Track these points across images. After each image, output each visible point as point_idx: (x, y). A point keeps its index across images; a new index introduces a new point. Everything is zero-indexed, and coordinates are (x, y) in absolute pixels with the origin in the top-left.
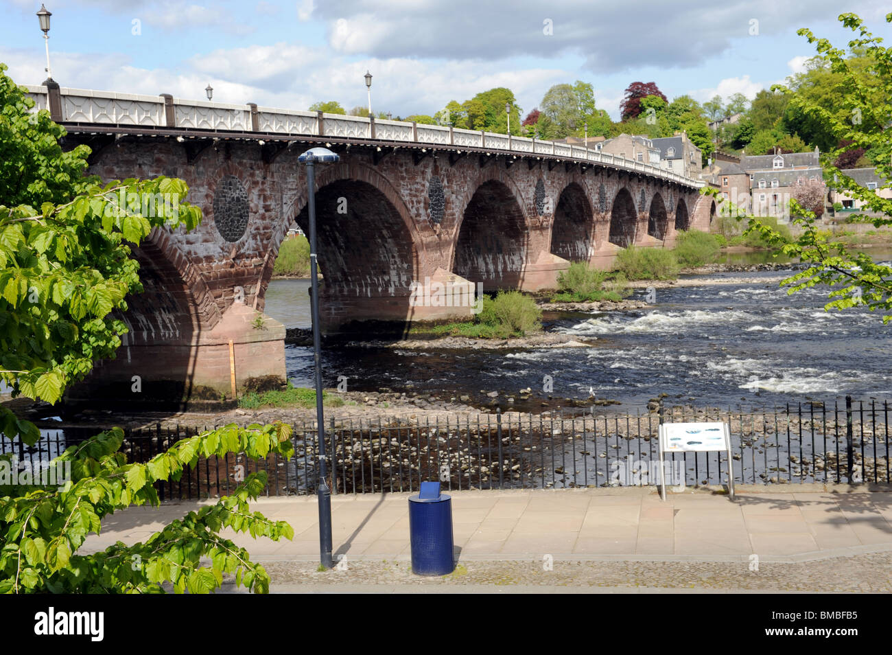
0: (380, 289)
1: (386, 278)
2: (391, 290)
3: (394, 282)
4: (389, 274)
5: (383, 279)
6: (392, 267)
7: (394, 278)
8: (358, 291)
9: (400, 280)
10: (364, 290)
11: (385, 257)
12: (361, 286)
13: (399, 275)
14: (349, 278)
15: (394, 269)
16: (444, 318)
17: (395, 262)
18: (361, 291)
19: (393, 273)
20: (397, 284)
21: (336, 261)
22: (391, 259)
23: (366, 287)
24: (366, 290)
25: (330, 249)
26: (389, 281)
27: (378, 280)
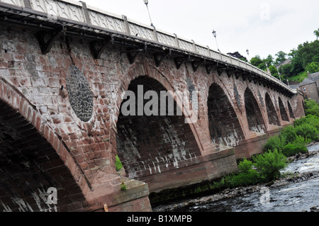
0: (167, 165)
1: (170, 156)
2: (176, 164)
3: (177, 158)
4: (171, 152)
5: (168, 158)
6: (174, 146)
7: (176, 155)
8: (150, 170)
9: (181, 154)
10: (155, 168)
11: (167, 140)
12: (152, 166)
13: (179, 151)
14: (143, 162)
15: (175, 148)
16: (219, 176)
17: (176, 142)
18: (153, 170)
19: (175, 151)
20: (179, 158)
21: (132, 151)
22: (173, 141)
23: (156, 166)
24: (157, 169)
25: (126, 143)
26: (173, 157)
27: (165, 159)
